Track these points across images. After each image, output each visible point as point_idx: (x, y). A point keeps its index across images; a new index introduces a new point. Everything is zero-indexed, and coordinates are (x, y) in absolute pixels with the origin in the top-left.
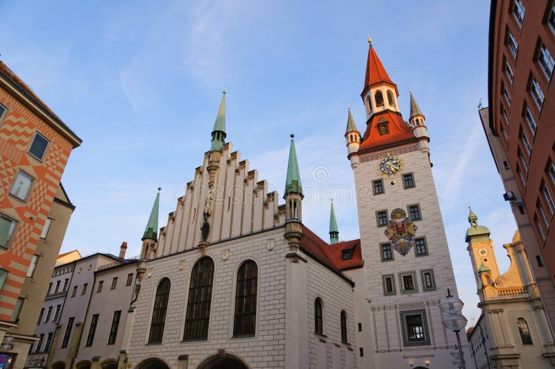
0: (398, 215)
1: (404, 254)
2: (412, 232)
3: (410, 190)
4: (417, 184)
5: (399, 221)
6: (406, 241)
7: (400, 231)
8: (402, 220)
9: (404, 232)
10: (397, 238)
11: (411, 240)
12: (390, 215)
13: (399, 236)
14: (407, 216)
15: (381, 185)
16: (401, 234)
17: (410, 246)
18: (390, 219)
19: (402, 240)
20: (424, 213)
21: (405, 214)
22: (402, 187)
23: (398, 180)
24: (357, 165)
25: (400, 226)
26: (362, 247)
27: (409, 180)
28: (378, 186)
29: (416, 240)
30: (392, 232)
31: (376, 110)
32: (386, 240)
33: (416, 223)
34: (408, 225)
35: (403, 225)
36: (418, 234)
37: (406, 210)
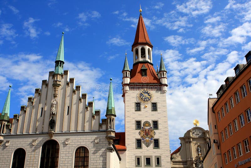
0: (147, 125)
1: (147, 146)
2: (153, 135)
3: (154, 112)
4: (158, 109)
5: (147, 128)
6: (150, 140)
7: (147, 133)
8: (148, 128)
9: (149, 135)
10: (145, 137)
11: (152, 139)
12: (142, 124)
13: (146, 136)
14: (151, 126)
15: (140, 106)
16: (147, 135)
17: (151, 142)
18: (142, 126)
19: (147, 139)
20: (160, 126)
21: (150, 125)
22: (151, 110)
23: (149, 106)
24: (128, 91)
25: (147, 131)
26: (126, 139)
27: (155, 107)
28: (138, 106)
29: (154, 140)
30: (143, 133)
31: (141, 59)
32: (139, 137)
33: (156, 131)
34: (151, 131)
35: (149, 130)
36: (156, 137)
37: (151, 123)
